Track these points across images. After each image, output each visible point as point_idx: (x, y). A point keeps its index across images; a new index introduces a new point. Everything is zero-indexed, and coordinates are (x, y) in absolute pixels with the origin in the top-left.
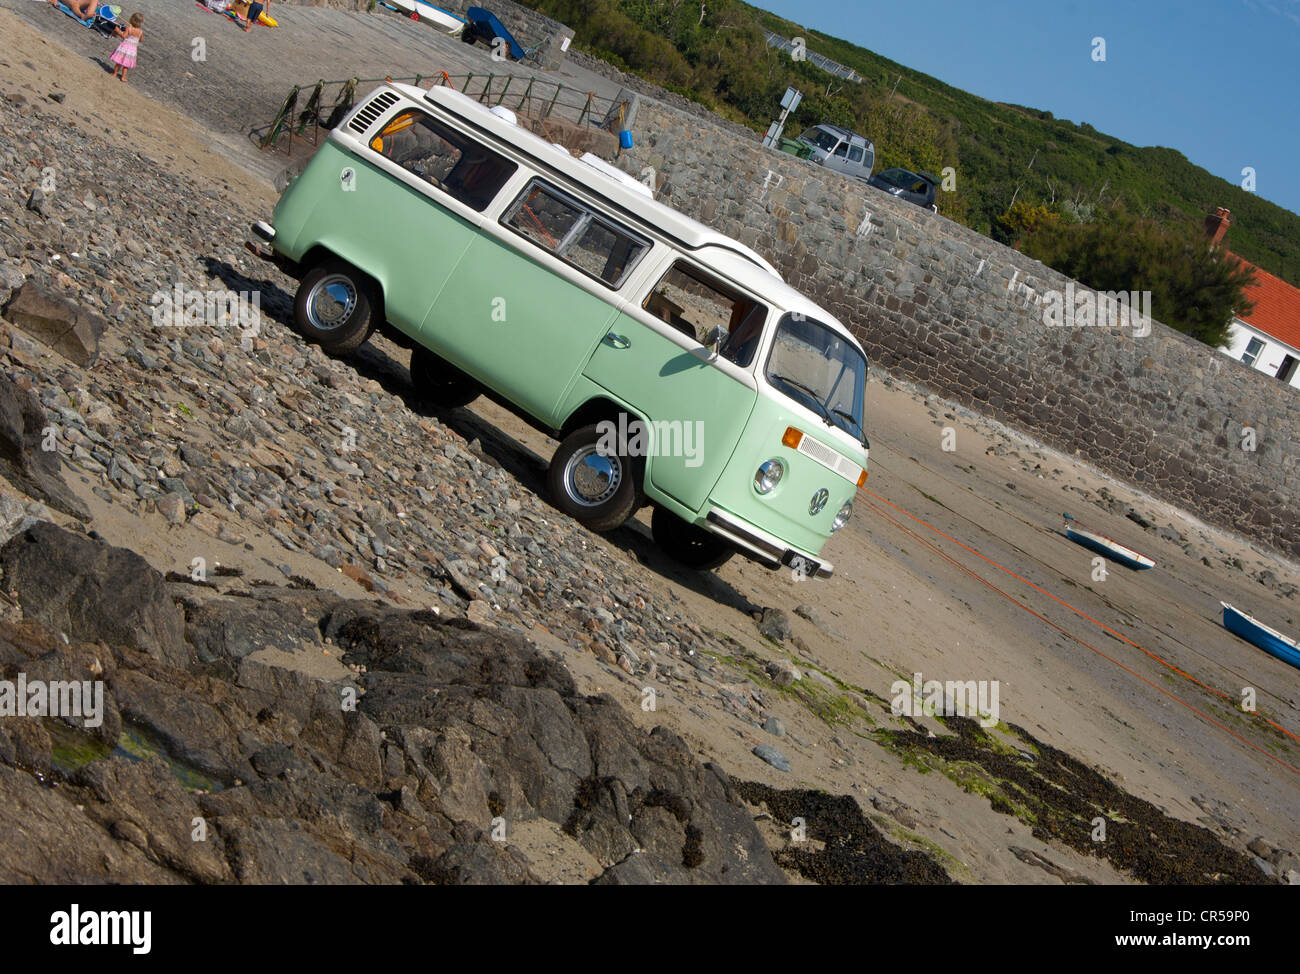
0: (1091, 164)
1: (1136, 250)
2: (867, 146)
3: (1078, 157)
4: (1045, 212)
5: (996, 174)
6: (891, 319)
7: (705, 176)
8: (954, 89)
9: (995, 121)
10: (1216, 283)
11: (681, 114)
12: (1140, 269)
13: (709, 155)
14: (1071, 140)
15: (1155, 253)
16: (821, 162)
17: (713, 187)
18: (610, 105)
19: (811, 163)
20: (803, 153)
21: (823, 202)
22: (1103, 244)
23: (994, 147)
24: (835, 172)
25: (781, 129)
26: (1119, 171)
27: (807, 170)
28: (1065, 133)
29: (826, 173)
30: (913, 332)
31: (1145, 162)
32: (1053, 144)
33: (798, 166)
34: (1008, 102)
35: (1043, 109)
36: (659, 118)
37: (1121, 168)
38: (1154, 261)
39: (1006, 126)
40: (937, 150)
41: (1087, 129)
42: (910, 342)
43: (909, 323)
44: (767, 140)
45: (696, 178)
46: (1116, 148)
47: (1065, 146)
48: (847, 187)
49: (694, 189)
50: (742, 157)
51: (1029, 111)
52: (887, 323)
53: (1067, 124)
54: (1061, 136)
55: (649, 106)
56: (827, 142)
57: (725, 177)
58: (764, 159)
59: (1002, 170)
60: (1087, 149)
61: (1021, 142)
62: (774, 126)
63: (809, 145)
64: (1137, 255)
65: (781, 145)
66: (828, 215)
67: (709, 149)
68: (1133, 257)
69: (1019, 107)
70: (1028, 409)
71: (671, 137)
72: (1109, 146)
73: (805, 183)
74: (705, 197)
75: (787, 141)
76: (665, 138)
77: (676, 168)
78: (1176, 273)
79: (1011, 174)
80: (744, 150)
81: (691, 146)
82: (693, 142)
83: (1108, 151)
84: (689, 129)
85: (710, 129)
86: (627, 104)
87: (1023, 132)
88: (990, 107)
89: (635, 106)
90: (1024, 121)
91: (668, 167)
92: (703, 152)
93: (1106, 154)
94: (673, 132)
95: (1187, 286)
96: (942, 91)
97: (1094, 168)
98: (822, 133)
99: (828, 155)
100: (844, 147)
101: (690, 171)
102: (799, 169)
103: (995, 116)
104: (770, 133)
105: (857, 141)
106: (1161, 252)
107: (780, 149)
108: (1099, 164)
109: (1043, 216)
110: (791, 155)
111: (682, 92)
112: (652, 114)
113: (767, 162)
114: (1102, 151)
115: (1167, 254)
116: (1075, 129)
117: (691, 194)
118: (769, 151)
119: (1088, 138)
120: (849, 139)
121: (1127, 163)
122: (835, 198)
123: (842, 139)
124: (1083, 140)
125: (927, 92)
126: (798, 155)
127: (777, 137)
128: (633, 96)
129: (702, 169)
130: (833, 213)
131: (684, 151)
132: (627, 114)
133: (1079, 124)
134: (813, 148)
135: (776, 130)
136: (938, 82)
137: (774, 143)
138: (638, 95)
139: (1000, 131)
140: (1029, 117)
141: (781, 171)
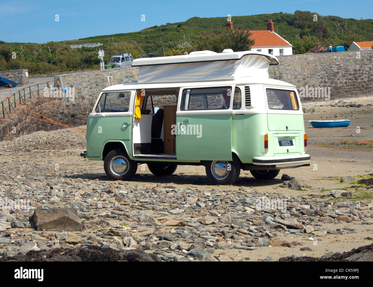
0: (175, 33)
1: (214, 44)
2: (129, 55)
3: (171, 33)
4: (174, 51)
5: (154, 49)
6: (164, 99)
7: (91, 88)
8: (127, 34)
9: (143, 36)
10: (241, 40)
11: (74, 74)
12: (218, 48)
13: (89, 81)
14: (166, 30)
15: (219, 41)
16: (119, 66)
17: (95, 90)
18: (54, 82)
19: (117, 68)
20: (113, 67)
21: (127, 77)
22: (203, 47)
23: (147, 43)
24: (125, 67)
25: (103, 63)
26: (184, 30)
27: (117, 70)
28: (164, 29)
29: (123, 68)
30: (171, 99)
31: (189, 24)
32: (162, 33)
33: (114, 71)
34: (143, 29)
35: (154, 26)
36: (69, 79)
37: (184, 29)
38: (221, 44)
39: (147, 36)
40: (136, 50)
41: (169, 24)
42: (173, 102)
43: (169, 97)
44: (101, 69)
45: (89, 90)
46: (179, 25)
47: (166, 32)
48: (131, 69)
49: (90, 93)
50: (98, 77)
51: (150, 28)
52: (163, 101)
53: (162, 26)
54: (163, 30)
55: (65, 77)
56: (118, 60)
57: (97, 85)
58: (104, 74)
59: (155, 47)
60: (172, 29)
61: (154, 37)
62: (101, 63)
63: (113, 64)
64: (215, 45)
65: (106, 68)
66: (130, 80)
67: (87, 80)
68: (214, 46)
69: (147, 29)
70: (214, 102)
71: (76, 82)
72: (177, 26)
73: (119, 74)
74: (94, 94)
75: (107, 66)
76: (74, 83)
77: (82, 90)
78: (228, 44)
79: (158, 46)
80: (97, 75)
81: (82, 82)
82: (82, 80)
83: (178, 27)
84: (79, 77)
85: (85, 74)
86: (58, 79)
87: (152, 35)
88: (139, 33)
89: (61, 79)
90: (151, 32)
91: (80, 91)
92: (87, 82)
93: (178, 28)
94: (75, 80)
95: (234, 46)
96: (125, 36)
97: (177, 33)
98: (114, 58)
99: (120, 63)
100: (123, 59)
101: (86, 89)
102: (115, 72)
103: (142, 35)
104: (101, 66)
105: (126, 55)
106: (221, 40)
107: (106, 69)
108: (177, 32)
109: (175, 53)
110: (111, 69)
111: (65, 70)
112: (67, 79)
113: (106, 75)
114: (176, 28)
115: (223, 40)
116: (165, 26)
117: (90, 95)
118: (104, 71)
119: (170, 26)
120: (123, 56)
121: (184, 27)
122: (129, 74)
123: (121, 57)
124: (169, 28)
125: (121, 39)
126: (112, 68)
127: (104, 66)
128: (59, 77)
129: (89, 87)
130: (131, 79)
131: (81, 84)
132: (60, 82)
133: (166, 24)
134: (115, 64)
135: (102, 64)
136: (122, 34)
137: (104, 68)
138: (60, 75)
139: (146, 38)
140: (151, 30)
141: (111, 75)
